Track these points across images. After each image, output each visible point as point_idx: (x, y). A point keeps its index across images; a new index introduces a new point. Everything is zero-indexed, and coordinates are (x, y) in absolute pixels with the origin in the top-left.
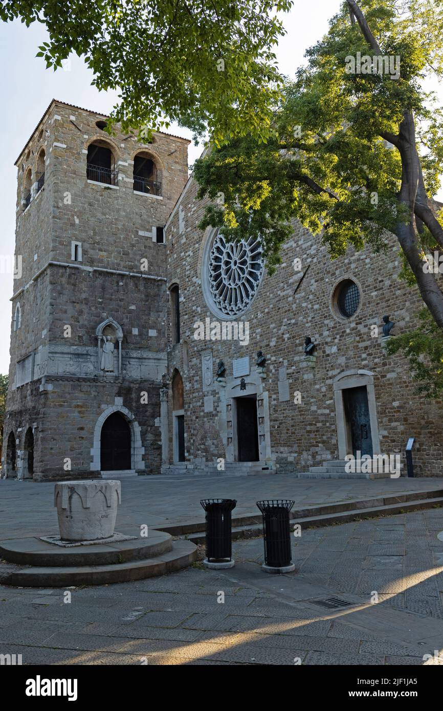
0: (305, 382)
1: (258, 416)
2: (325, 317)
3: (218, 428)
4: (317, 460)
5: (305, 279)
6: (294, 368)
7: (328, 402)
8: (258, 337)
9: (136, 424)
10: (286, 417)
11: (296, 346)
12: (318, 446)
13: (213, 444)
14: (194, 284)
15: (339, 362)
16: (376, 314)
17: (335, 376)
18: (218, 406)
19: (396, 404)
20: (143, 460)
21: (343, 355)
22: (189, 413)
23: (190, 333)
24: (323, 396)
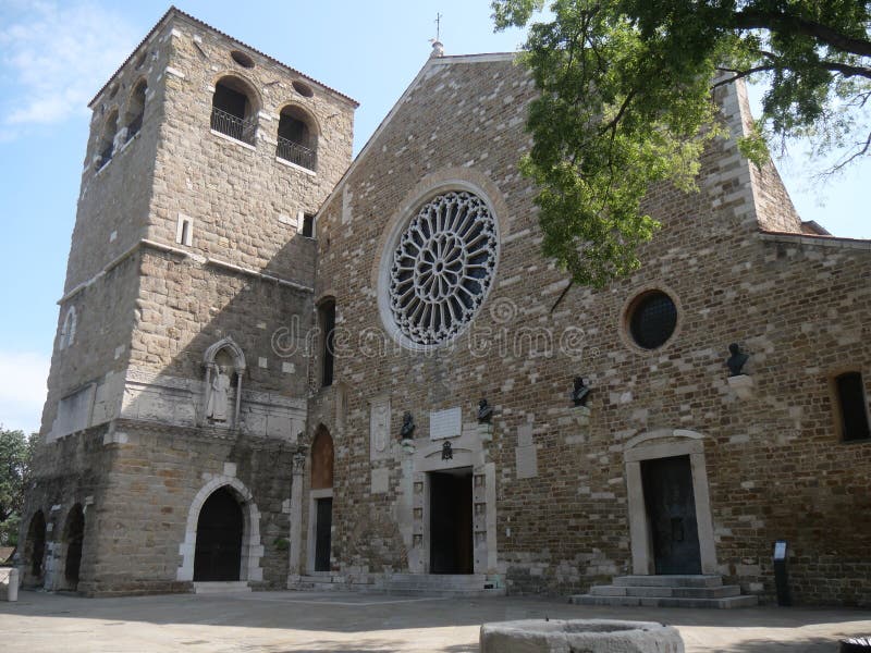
0: (568, 448)
1: (474, 501)
2: (609, 347)
3: (395, 518)
4: (588, 574)
5: (571, 290)
6: (547, 425)
7: (612, 481)
8: (480, 377)
9: (254, 507)
10: (529, 503)
11: (552, 391)
12: (591, 552)
13: (385, 544)
14: (363, 298)
15: (635, 416)
16: (707, 342)
17: (627, 439)
18: (397, 484)
19: (748, 485)
20: (261, 566)
21: (643, 407)
22: (342, 495)
23: (351, 371)
24: (603, 470)
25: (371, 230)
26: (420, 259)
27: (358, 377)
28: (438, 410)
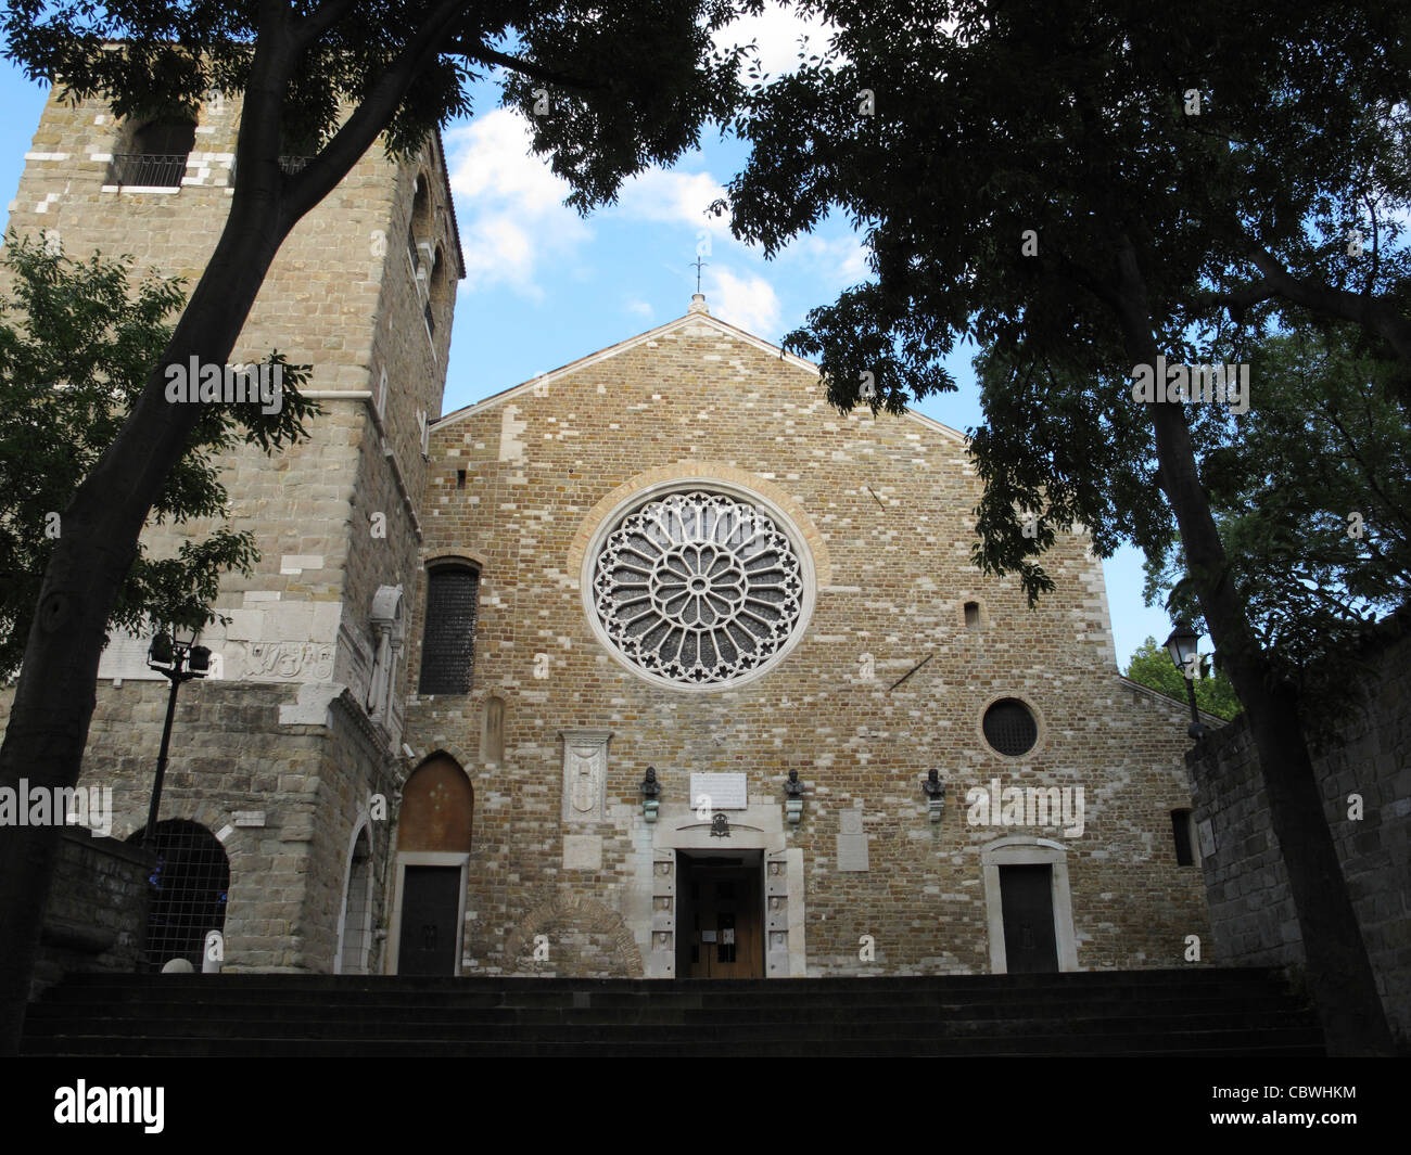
0: (910, 843)
2: (964, 745)
5: (919, 673)
6: (883, 815)
7: (967, 883)
10: (856, 900)
17: (984, 842)
19: (1107, 896)
24: (956, 871)
28: (703, 770)
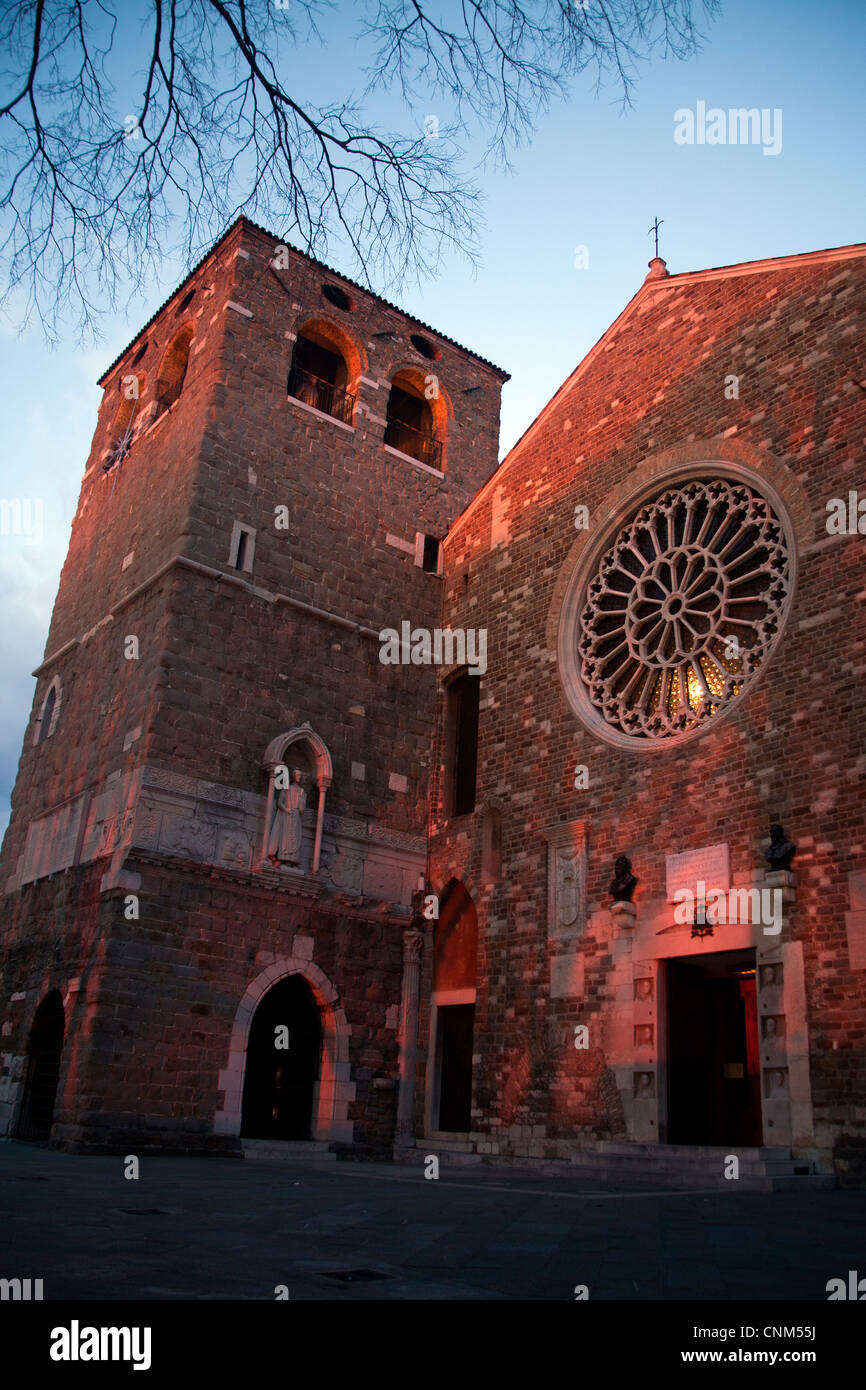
8: (765, 789)
9: (338, 1016)
13: (579, 1088)
14: (532, 664)
18: (602, 982)
22: (493, 1000)
23: (509, 787)
25: (544, 553)
26: (637, 595)
27: (523, 798)
28: (680, 849)
